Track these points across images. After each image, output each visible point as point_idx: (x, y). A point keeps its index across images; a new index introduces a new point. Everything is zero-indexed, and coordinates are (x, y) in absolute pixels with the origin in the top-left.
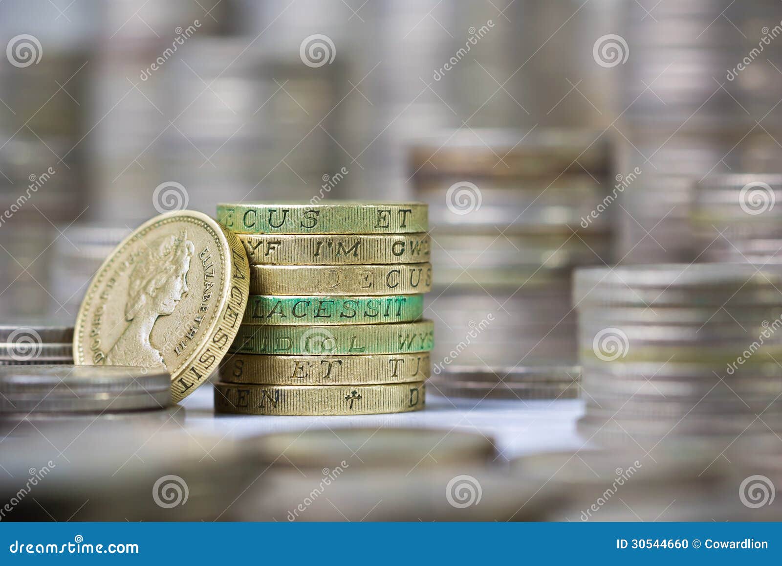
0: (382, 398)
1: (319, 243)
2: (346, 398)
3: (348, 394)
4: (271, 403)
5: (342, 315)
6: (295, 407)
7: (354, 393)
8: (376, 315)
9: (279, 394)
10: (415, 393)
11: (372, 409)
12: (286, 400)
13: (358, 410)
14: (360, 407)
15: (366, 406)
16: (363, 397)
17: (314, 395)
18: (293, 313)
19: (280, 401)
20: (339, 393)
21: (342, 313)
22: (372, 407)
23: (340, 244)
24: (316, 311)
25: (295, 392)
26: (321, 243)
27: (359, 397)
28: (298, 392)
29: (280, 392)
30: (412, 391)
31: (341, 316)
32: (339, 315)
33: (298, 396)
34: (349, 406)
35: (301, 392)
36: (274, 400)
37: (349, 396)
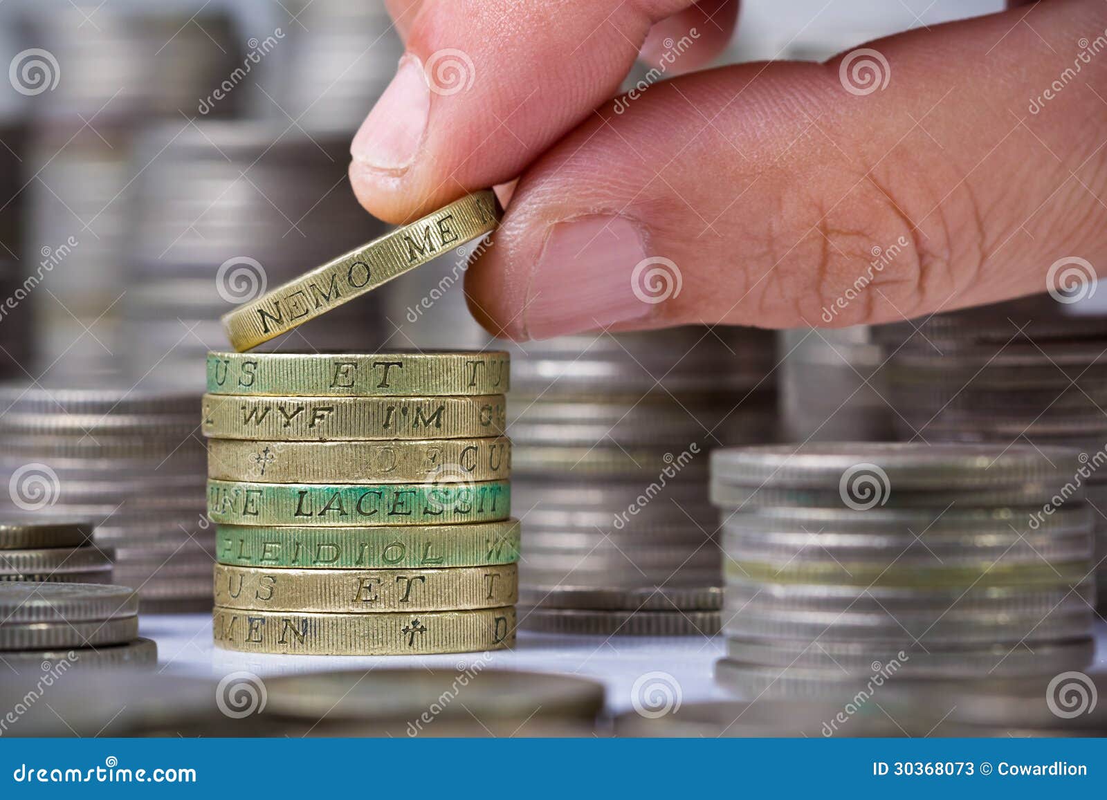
0: (455, 631)
1: (390, 409)
2: (403, 630)
3: (407, 625)
4: (297, 638)
5: (426, 512)
6: (330, 643)
7: (415, 623)
8: (468, 511)
9: (307, 625)
10: (502, 623)
11: (440, 646)
12: (317, 632)
13: (420, 648)
14: (424, 643)
15: (432, 642)
16: (428, 629)
17: (357, 625)
18: (358, 509)
19: (309, 634)
20: (393, 623)
21: (426, 508)
22: (440, 644)
23: (418, 410)
24: (391, 506)
25: (330, 622)
26: (393, 409)
27: (423, 629)
28: (335, 622)
29: (309, 622)
30: (497, 620)
31: (424, 513)
32: (422, 511)
33: (335, 627)
34: (408, 641)
35: (339, 622)
36: (301, 633)
37: (408, 627)
